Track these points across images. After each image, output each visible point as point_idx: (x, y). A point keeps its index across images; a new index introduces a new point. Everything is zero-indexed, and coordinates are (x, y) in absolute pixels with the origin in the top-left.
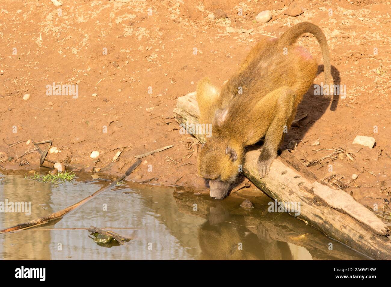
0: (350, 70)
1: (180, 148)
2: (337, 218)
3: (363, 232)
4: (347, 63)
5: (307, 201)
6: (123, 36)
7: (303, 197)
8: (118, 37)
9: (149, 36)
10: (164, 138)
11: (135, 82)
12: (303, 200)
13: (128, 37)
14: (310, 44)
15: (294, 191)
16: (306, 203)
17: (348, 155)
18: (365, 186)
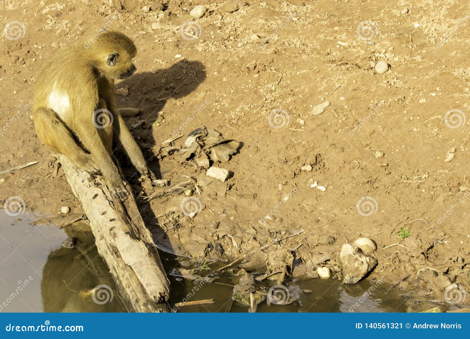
0: (247, 83)
1: (43, 166)
2: (126, 275)
3: (140, 296)
4: (246, 75)
5: (111, 250)
6: (42, 30)
7: (110, 244)
8: (36, 30)
9: (68, 31)
10: (32, 153)
11: (34, 83)
12: (109, 248)
13: (46, 31)
14: (222, 49)
15: (104, 236)
16: (110, 251)
17: (197, 188)
18: (198, 227)
